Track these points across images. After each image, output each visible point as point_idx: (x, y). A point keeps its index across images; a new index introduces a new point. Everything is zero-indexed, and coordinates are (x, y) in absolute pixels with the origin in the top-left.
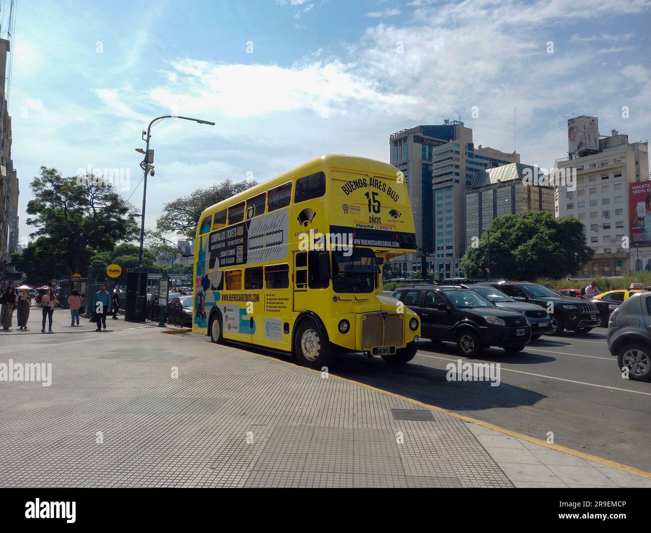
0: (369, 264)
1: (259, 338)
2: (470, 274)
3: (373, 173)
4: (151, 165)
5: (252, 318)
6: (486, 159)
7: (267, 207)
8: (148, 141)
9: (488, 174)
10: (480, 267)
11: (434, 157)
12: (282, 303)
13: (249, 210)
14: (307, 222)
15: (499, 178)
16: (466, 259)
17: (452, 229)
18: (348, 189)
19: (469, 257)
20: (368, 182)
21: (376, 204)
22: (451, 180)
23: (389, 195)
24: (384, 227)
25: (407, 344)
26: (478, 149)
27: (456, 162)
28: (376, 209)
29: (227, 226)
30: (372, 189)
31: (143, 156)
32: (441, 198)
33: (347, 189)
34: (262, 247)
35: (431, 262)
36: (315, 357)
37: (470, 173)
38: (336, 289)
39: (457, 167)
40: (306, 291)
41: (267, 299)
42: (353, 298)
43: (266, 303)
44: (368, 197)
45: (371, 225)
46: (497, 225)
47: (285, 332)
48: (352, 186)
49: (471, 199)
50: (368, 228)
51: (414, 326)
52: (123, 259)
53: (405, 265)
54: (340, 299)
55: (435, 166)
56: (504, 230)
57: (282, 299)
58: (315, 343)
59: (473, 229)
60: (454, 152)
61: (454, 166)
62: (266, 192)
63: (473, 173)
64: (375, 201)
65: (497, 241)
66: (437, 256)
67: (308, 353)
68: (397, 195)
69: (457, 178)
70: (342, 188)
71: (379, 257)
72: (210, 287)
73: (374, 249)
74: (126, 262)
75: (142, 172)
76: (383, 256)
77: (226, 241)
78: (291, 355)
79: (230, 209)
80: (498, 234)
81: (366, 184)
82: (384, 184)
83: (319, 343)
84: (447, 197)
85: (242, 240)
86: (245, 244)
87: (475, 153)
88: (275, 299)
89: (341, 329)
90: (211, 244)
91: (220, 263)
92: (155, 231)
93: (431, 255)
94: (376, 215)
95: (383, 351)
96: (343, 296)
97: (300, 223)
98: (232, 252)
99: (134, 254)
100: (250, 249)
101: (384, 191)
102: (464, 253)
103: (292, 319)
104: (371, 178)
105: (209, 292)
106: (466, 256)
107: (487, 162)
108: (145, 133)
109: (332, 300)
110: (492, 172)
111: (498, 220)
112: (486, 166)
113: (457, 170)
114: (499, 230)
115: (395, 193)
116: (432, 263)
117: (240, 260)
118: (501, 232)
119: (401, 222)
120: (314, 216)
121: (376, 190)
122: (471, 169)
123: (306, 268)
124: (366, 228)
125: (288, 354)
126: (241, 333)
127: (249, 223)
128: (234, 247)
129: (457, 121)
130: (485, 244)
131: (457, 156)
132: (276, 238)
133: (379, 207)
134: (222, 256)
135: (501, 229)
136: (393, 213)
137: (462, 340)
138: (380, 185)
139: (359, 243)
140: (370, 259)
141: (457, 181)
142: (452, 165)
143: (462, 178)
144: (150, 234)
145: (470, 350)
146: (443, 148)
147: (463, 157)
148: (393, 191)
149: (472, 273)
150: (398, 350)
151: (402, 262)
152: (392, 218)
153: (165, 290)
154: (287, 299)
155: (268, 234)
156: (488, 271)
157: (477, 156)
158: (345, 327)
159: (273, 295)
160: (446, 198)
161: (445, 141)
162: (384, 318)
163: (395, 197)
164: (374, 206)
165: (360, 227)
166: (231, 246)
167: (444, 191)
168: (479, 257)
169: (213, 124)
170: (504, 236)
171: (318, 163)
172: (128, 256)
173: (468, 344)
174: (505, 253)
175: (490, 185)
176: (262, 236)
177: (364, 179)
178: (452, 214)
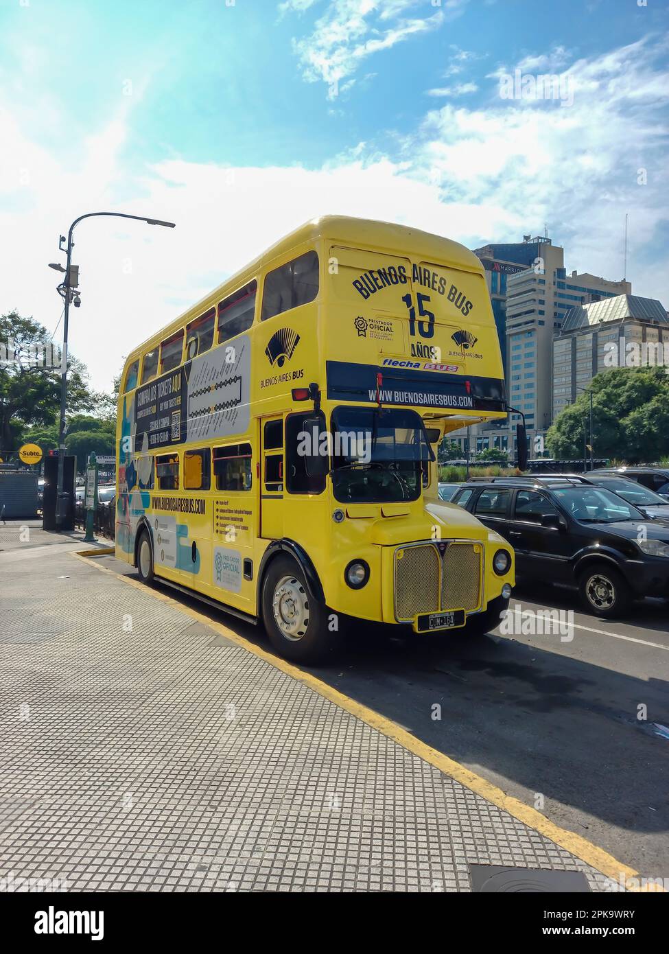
0: (411, 441)
1: (205, 582)
2: (560, 453)
3: (418, 255)
4: (75, 289)
5: (194, 544)
6: (584, 290)
7: (216, 334)
8: (69, 252)
9: (586, 311)
10: (573, 443)
11: (508, 289)
12: (241, 520)
13: (190, 343)
14: (283, 357)
15: (602, 317)
16: (553, 432)
17: (533, 390)
18: (367, 286)
19: (559, 429)
20: (409, 273)
21: (426, 318)
22: (532, 321)
23: (452, 301)
24: (442, 367)
25: (489, 603)
26: (571, 276)
27: (540, 295)
28: (426, 329)
29: (158, 376)
30: (416, 288)
31: (61, 277)
32: (518, 347)
33: (365, 286)
34: (208, 410)
35: (503, 437)
36: (300, 633)
37: (560, 310)
38: (341, 496)
39: (542, 302)
40: (281, 497)
41: (218, 510)
42: (377, 514)
43: (215, 518)
44: (409, 304)
45: (414, 361)
46: (600, 383)
47: (245, 577)
48: (375, 280)
49: (562, 347)
50: (408, 368)
51: (502, 565)
52: (78, 437)
53: (467, 441)
54: (348, 517)
55: (510, 301)
56: (609, 389)
57: (240, 512)
58: (298, 606)
59: (563, 390)
60: (537, 281)
61: (537, 301)
62: (216, 306)
63: (565, 311)
64: (423, 313)
65: (600, 407)
66: (511, 429)
67: (286, 625)
68: (468, 302)
69: (541, 318)
70: (354, 283)
71: (432, 427)
72: (138, 483)
73: (422, 411)
74: (82, 440)
75: (62, 300)
76: (439, 425)
77: (157, 402)
78: (255, 623)
79: (163, 344)
80: (601, 396)
81: (405, 277)
82: (441, 279)
83: (306, 606)
84: (527, 345)
85: (179, 400)
86: (183, 407)
87: (567, 283)
88: (230, 511)
89: (351, 578)
90: (137, 409)
91: (150, 442)
92: (113, 396)
93: (502, 427)
94: (425, 342)
95: (438, 621)
96: (353, 508)
97: (271, 360)
98: (165, 422)
99: (94, 429)
100: (190, 416)
101: (443, 293)
102: (550, 424)
103: (257, 552)
104: (415, 266)
105: (136, 491)
106: (554, 428)
107: (585, 294)
108: (63, 239)
109: (331, 519)
110: (592, 308)
111: (600, 376)
112: (583, 300)
113: (541, 307)
114: (603, 390)
115: (464, 298)
116: (505, 439)
117: (176, 436)
118: (606, 393)
119: (477, 356)
120: (296, 344)
121: (425, 291)
122: (561, 306)
123: (281, 451)
124: (404, 368)
125: (251, 621)
126: (180, 568)
127: (189, 367)
128: (168, 413)
129: (542, 238)
130: (582, 410)
131: (542, 287)
132: (230, 392)
133: (431, 325)
134: (152, 429)
135: (605, 388)
136: (461, 338)
137: (590, 584)
138: (434, 282)
139: (389, 397)
140: (413, 431)
141: (541, 323)
142: (535, 300)
143: (548, 318)
144: (105, 401)
145: (605, 605)
146: (521, 275)
147: (550, 288)
148: (461, 294)
149: (562, 452)
150: (471, 617)
151: (463, 438)
152: (458, 349)
153: (93, 483)
154: (250, 513)
155: (218, 386)
156: (590, 449)
157: (570, 287)
158: (360, 576)
159: (226, 503)
160: (525, 347)
161: (525, 266)
162: (442, 553)
163: (464, 305)
164: (421, 323)
165: (391, 366)
166: (164, 410)
167: (522, 336)
168: (572, 428)
169: (173, 226)
170: (610, 400)
171: (306, 234)
172: (86, 432)
173: (601, 591)
174: (610, 422)
175: (587, 328)
176: (209, 390)
177: (399, 268)
178: (533, 369)
